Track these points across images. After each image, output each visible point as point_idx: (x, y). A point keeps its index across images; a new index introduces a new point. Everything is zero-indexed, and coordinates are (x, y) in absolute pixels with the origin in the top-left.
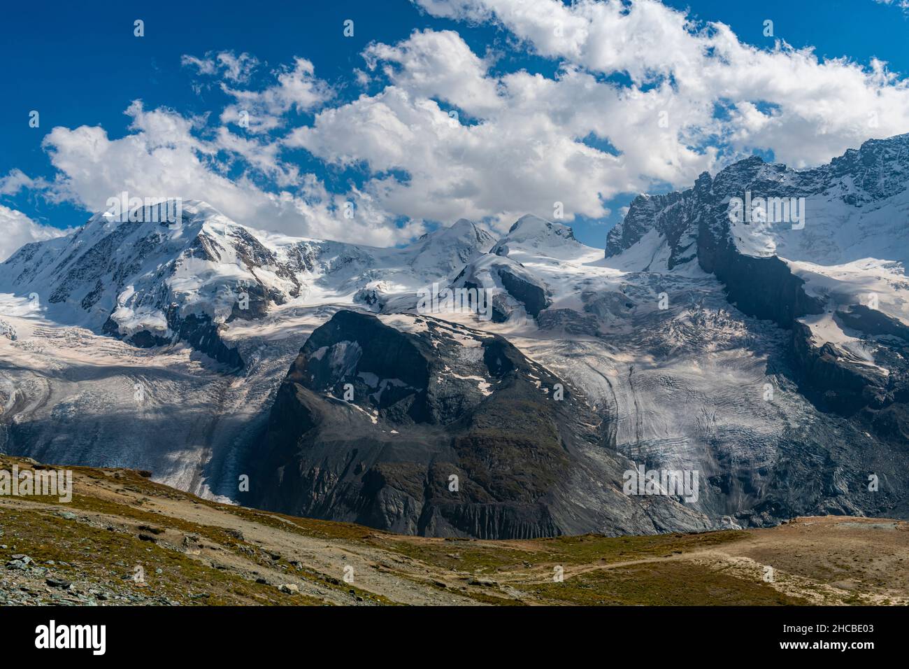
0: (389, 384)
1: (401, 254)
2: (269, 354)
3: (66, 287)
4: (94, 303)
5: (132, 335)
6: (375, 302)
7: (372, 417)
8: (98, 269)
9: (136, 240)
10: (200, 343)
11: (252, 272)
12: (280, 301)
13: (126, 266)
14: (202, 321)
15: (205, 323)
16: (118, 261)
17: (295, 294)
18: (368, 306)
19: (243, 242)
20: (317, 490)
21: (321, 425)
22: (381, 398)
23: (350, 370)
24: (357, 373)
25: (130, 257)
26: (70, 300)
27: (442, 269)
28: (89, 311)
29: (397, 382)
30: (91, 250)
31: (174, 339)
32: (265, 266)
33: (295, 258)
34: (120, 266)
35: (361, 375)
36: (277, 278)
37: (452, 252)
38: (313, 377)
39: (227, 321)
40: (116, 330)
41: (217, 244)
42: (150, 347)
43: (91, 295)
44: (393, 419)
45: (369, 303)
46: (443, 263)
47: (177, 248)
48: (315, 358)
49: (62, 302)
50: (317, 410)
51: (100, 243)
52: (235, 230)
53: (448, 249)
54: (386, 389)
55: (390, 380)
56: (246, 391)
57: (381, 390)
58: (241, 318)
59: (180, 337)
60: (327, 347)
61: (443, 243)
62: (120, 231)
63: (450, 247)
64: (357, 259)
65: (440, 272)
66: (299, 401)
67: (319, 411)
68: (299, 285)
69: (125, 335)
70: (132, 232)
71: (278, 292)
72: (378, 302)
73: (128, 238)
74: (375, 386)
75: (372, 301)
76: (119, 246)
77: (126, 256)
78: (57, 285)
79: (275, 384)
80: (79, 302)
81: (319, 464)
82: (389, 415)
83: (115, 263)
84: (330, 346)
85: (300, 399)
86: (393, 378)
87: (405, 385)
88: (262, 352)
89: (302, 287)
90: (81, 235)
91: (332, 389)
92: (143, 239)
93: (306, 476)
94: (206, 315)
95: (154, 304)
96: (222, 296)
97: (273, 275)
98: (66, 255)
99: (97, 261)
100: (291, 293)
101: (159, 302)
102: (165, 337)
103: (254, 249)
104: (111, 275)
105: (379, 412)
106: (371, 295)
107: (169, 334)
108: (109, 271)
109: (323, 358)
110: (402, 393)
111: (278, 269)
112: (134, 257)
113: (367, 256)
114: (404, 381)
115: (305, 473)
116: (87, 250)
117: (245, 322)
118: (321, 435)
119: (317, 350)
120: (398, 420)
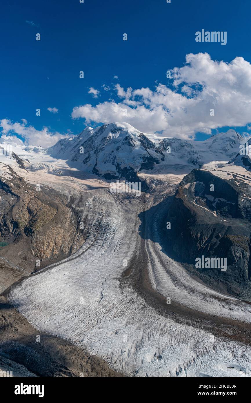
0: (219, 200)
1: (204, 143)
2: (159, 184)
3: (77, 155)
4: (88, 162)
5: (103, 175)
6: (197, 164)
7: (214, 214)
8: (88, 149)
9: (102, 138)
10: (130, 178)
11: (147, 151)
12: (158, 162)
13: (99, 148)
14: (130, 170)
15: (131, 171)
16: (96, 146)
17: (163, 159)
18: (194, 165)
19: (143, 139)
20: (200, 243)
21: (196, 217)
22: (216, 206)
23: (201, 194)
24: (204, 195)
25: (100, 145)
26: (79, 160)
27: (223, 150)
28: (86, 165)
29: (222, 200)
30: (85, 142)
31: (119, 177)
32: (151, 149)
33: (162, 145)
34: (96, 148)
35: (206, 196)
36: (156, 153)
37: (227, 143)
38: (186, 196)
39: (140, 170)
40: (97, 173)
41: (133, 140)
42: (111, 179)
43: (86, 159)
44: (223, 214)
45: (194, 164)
46: (223, 148)
47: (118, 141)
48: (185, 188)
49: (76, 161)
50: (193, 210)
51: (88, 139)
52: (140, 134)
53: (225, 142)
54: (218, 202)
55: (219, 199)
56: (153, 199)
57: (216, 203)
58: (144, 169)
59: (122, 176)
60: (190, 184)
61: (223, 139)
62: (96, 134)
63: (226, 141)
64: (186, 146)
65: (222, 151)
66: (185, 206)
67: (194, 211)
68: (164, 156)
69: (101, 174)
70: (100, 135)
71: (157, 159)
72: (198, 164)
73: (99, 137)
74: (213, 201)
75: (196, 163)
76: (95, 140)
77: (99, 144)
78: (74, 155)
79: (164, 196)
80: (82, 161)
81: (200, 233)
82: (221, 213)
83: (95, 147)
84: (191, 183)
85: (185, 205)
86: (220, 198)
87: (226, 201)
88: (156, 183)
89: (165, 157)
90: (81, 136)
91: (194, 201)
92: (105, 138)
93: (194, 237)
94: (131, 168)
95: (111, 163)
96: (137, 160)
97: (154, 152)
98: (76, 144)
99: (87, 146)
100: (161, 159)
101: (113, 162)
102: (116, 176)
103: (147, 142)
104: (94, 151)
105: (216, 212)
106: (195, 161)
107: (117, 174)
108: (93, 150)
109: (189, 188)
110: (224, 204)
111: (156, 149)
112: (101, 145)
113: (190, 145)
114: (226, 199)
115: (194, 236)
116: (84, 142)
117: (146, 171)
118: (198, 221)
119: (186, 185)
120: (226, 215)
